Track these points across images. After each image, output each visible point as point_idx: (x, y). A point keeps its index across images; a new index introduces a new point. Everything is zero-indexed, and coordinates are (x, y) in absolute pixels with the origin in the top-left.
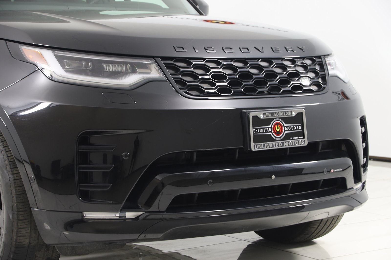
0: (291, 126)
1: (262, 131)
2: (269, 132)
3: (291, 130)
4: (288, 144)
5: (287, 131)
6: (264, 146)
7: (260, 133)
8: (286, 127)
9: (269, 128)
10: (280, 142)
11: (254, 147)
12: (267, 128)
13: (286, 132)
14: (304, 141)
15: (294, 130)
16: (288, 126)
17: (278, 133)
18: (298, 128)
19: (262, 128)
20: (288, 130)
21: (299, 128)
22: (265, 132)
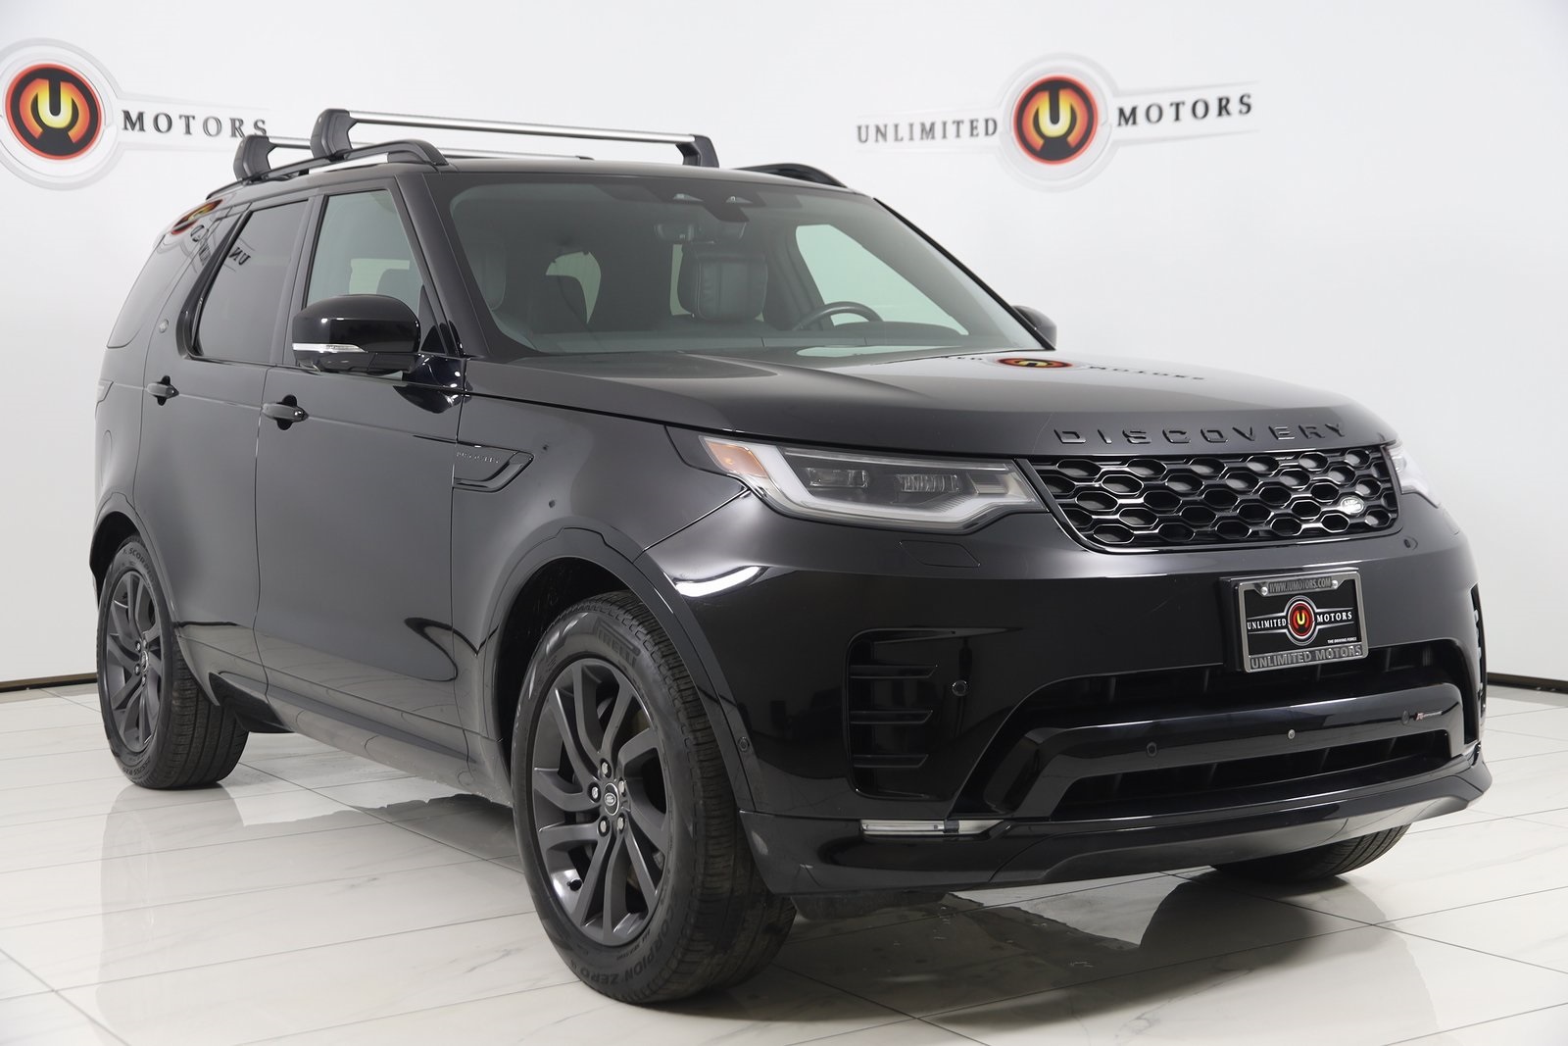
0: (1329, 613)
1: (1267, 625)
2: (1282, 628)
3: (1330, 622)
4: (1327, 655)
5: (1320, 624)
6: (1272, 662)
7: (1261, 630)
8: (1320, 614)
9: (1281, 618)
10: (1307, 651)
11: (1250, 664)
12: (1277, 618)
13: (1319, 627)
14: (1361, 648)
15: (1336, 621)
16: (1323, 613)
17: (1302, 630)
18: (1344, 618)
19: (1266, 619)
20: (1324, 623)
21: (1347, 616)
22: (1274, 628)
